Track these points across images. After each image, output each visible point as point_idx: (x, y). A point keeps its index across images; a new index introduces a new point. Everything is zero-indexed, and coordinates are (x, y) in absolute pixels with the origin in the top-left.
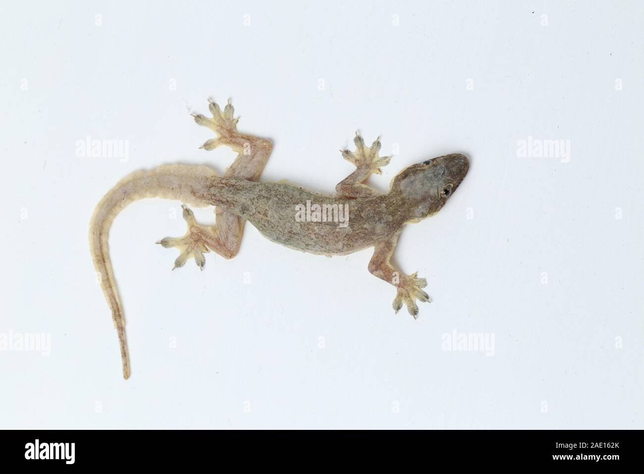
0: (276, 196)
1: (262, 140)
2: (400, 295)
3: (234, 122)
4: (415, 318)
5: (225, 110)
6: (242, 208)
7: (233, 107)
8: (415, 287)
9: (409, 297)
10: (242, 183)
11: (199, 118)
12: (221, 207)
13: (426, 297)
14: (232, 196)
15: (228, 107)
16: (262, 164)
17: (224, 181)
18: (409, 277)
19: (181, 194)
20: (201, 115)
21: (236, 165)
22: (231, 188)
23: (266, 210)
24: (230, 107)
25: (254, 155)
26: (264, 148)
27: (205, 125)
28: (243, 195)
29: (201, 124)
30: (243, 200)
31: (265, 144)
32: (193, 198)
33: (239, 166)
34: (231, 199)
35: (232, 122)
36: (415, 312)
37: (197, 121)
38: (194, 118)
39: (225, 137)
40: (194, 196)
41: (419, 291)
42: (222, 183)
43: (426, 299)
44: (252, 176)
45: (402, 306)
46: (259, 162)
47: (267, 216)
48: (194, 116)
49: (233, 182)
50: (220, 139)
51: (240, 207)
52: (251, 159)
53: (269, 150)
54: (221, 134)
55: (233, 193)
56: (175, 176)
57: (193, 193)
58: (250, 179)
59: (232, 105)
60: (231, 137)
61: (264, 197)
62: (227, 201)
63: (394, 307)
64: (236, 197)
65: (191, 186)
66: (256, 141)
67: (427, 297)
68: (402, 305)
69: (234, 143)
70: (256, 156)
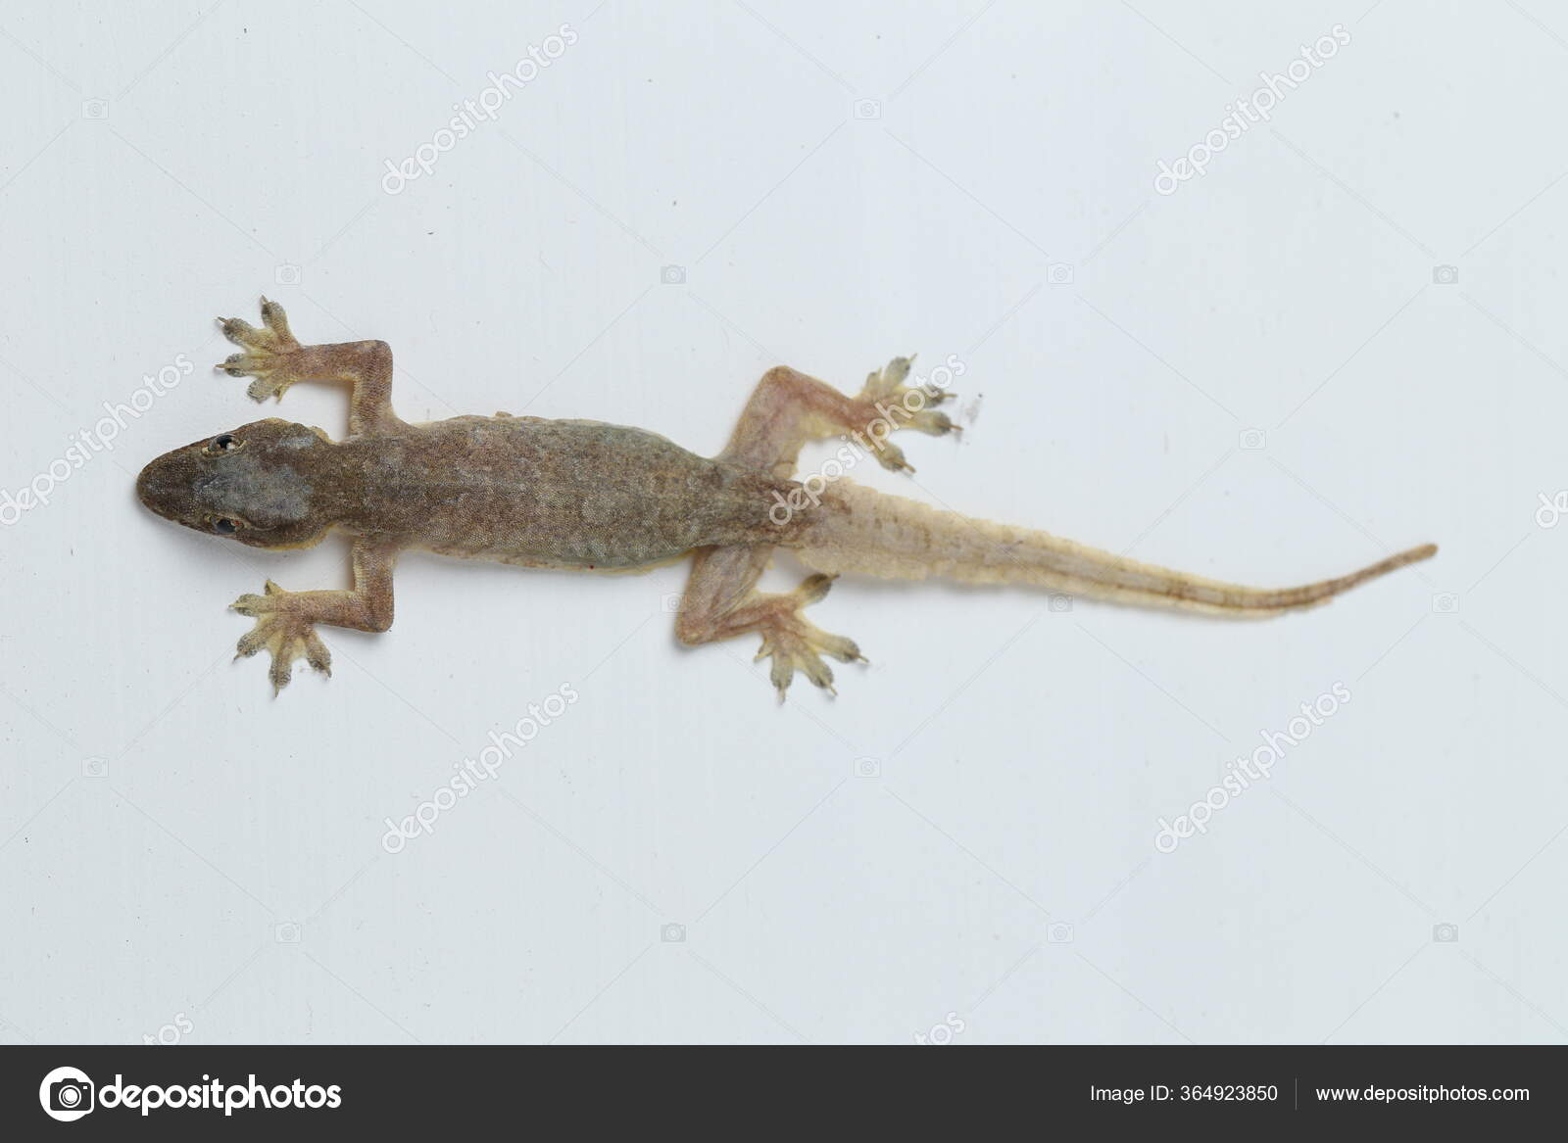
0: (649, 530)
1: (704, 639)
2: (284, 338)
3: (768, 650)
4: (222, 319)
5: (791, 676)
6: (720, 479)
7: (774, 684)
8: (269, 372)
9: (265, 347)
10: (731, 536)
11: (850, 654)
12: (774, 477)
13: (232, 368)
14: (750, 502)
15: (784, 683)
16: (692, 589)
17: (772, 536)
18: (294, 383)
19: (875, 508)
20: (846, 662)
21: (749, 575)
22: (754, 521)
23: (661, 492)
24: (781, 682)
25: (713, 606)
26: (693, 628)
27: (833, 638)
28: (724, 508)
29: (843, 640)
30: (720, 496)
31: (694, 635)
32: (846, 498)
33: (741, 575)
34: (751, 494)
35: (774, 649)
36: (232, 329)
37: (853, 646)
38: (862, 654)
39: (786, 612)
40: (843, 502)
41: (254, 368)
42: (776, 532)
43: (229, 366)
44: (710, 558)
45: (264, 319)
46: (700, 592)
47: (657, 478)
48: (861, 658)
49: (752, 537)
50: (795, 606)
51: (726, 481)
52: (718, 595)
53: (682, 624)
54: (794, 619)
55: (748, 509)
56: (888, 550)
57: (845, 509)
58: (714, 548)
59: (776, 689)
60: (771, 616)
61: (675, 518)
62: (760, 491)
63: (276, 306)
64: (741, 501)
65: (850, 523)
66: (716, 633)
67: (231, 371)
68: (265, 322)
69: (763, 607)
70: (709, 606)
